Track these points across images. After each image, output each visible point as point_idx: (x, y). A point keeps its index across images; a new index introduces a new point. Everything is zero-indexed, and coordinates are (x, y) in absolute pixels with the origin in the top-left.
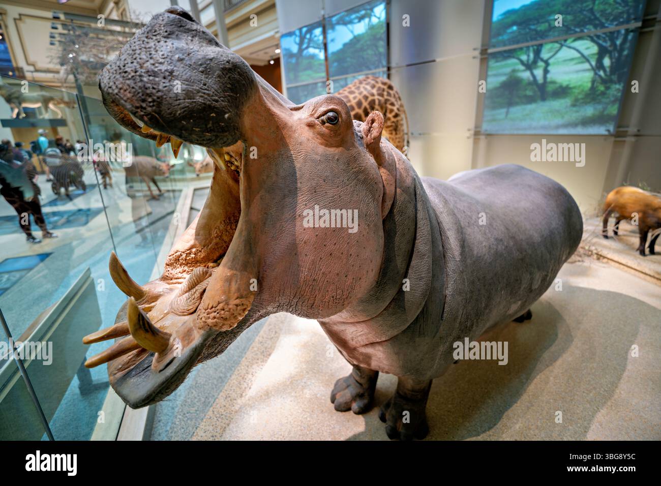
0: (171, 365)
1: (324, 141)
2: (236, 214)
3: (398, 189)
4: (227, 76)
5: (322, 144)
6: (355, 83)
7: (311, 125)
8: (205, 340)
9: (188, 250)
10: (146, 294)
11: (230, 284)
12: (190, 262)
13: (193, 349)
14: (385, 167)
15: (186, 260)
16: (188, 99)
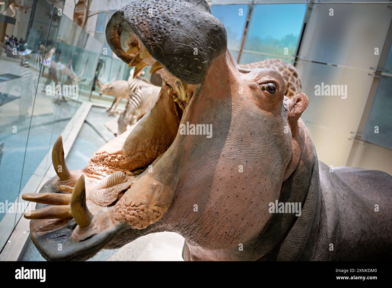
0: (91, 239)
1: (259, 103)
2: (162, 138)
3: (301, 161)
4: (213, 35)
5: (257, 105)
6: (267, 61)
7: (252, 88)
8: (118, 230)
9: (114, 154)
10: (71, 178)
11: (153, 192)
12: (112, 165)
13: (109, 233)
14: (297, 140)
15: (110, 161)
16: (184, 44)
